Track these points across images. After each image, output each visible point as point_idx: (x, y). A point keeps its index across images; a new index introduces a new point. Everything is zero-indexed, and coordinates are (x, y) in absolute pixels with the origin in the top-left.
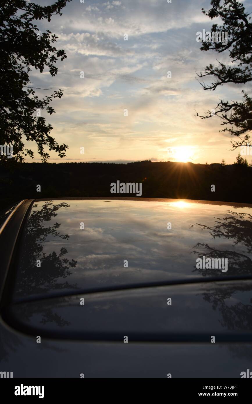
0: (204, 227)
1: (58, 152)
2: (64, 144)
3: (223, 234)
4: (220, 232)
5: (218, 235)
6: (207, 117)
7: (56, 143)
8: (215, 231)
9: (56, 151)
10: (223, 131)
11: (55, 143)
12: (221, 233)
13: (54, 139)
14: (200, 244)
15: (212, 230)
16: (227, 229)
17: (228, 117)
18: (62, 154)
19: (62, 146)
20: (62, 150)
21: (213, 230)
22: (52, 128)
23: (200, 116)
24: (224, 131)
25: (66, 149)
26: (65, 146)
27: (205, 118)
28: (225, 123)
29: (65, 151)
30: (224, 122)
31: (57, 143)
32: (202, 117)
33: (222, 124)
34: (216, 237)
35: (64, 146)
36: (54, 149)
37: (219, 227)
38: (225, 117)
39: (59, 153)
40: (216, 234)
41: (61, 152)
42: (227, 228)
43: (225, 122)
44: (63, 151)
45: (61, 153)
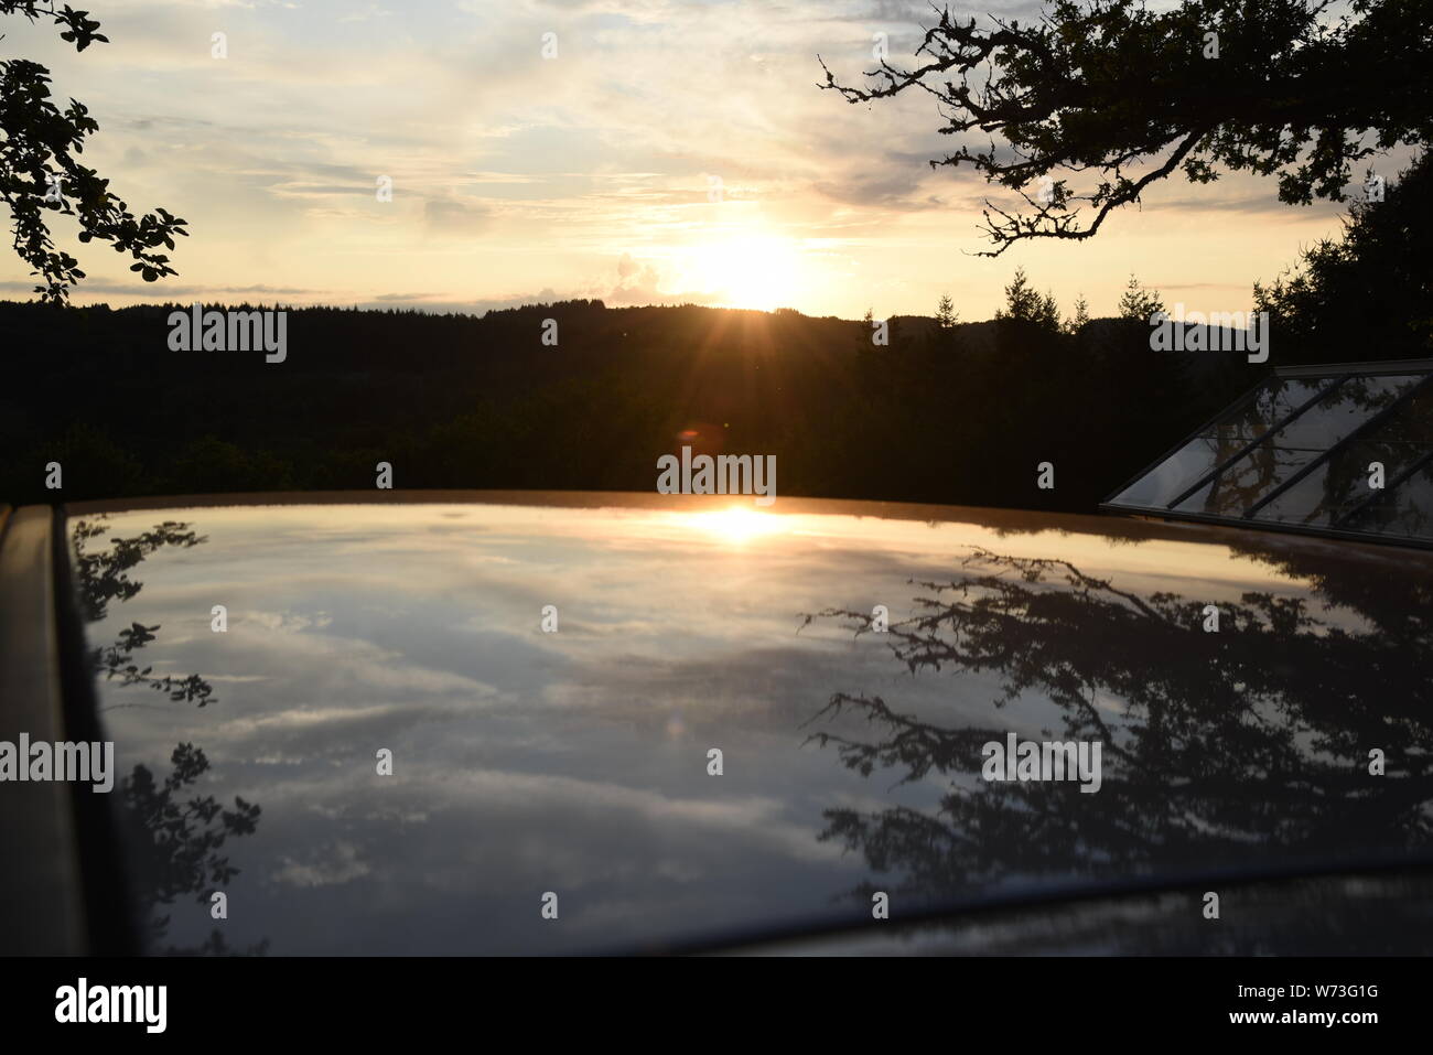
0: (862, 621)
1: (128, 252)
2: (161, 211)
3: (951, 653)
4: (940, 643)
5: (931, 658)
6: (877, 94)
7: (116, 204)
8: (913, 639)
9: (119, 247)
10: (948, 162)
11: (110, 206)
12: (942, 650)
13: (106, 182)
14: (848, 698)
15: (900, 635)
16: (971, 633)
17: (973, 98)
18: (154, 265)
19: (153, 218)
20: (155, 241)
21: (907, 636)
22: (92, 125)
23: (843, 90)
24: (954, 161)
25: (175, 237)
26: (169, 219)
27: (866, 98)
28: (960, 126)
29: (171, 245)
30: (953, 121)
31: (123, 206)
32: (854, 95)
33: (944, 131)
34: (918, 666)
35: (160, 218)
36: (104, 233)
37: (933, 623)
38: (960, 95)
39: (137, 255)
40: (922, 651)
41: (146, 251)
42: (971, 627)
43: (959, 118)
44: (161, 250)
45: (145, 256)
